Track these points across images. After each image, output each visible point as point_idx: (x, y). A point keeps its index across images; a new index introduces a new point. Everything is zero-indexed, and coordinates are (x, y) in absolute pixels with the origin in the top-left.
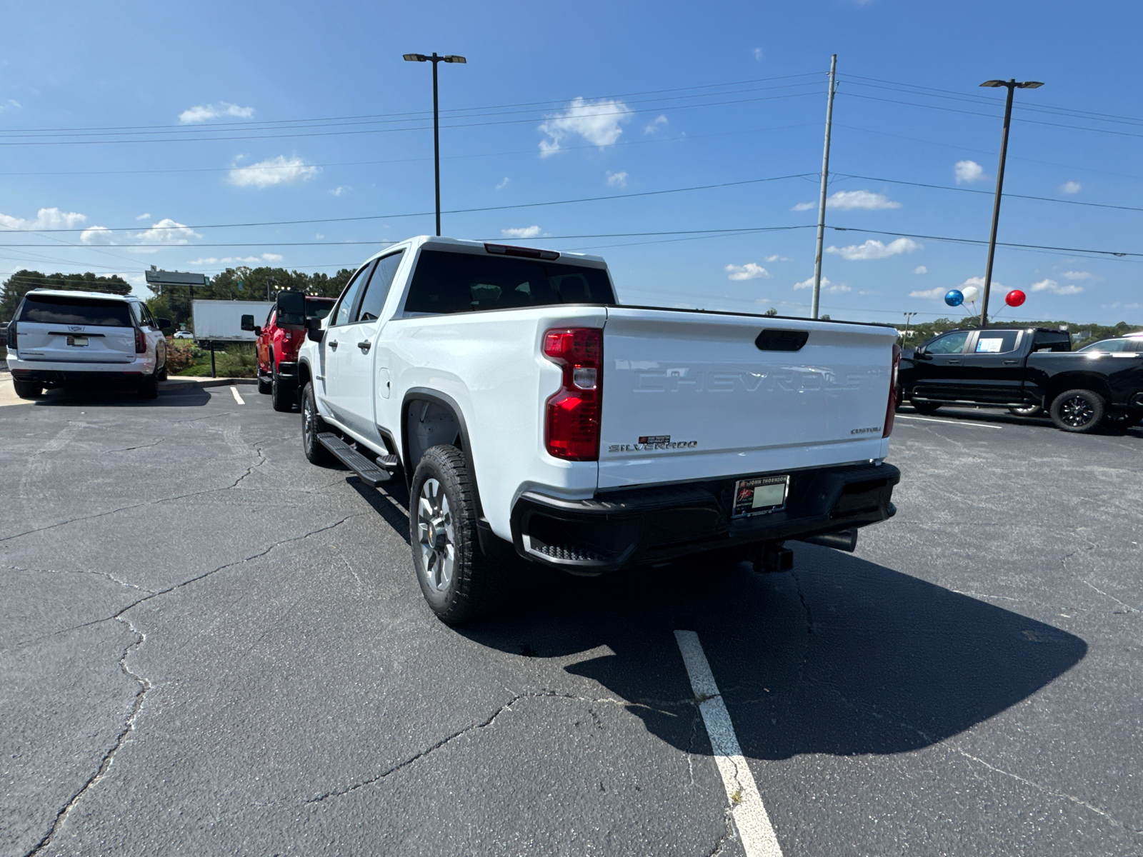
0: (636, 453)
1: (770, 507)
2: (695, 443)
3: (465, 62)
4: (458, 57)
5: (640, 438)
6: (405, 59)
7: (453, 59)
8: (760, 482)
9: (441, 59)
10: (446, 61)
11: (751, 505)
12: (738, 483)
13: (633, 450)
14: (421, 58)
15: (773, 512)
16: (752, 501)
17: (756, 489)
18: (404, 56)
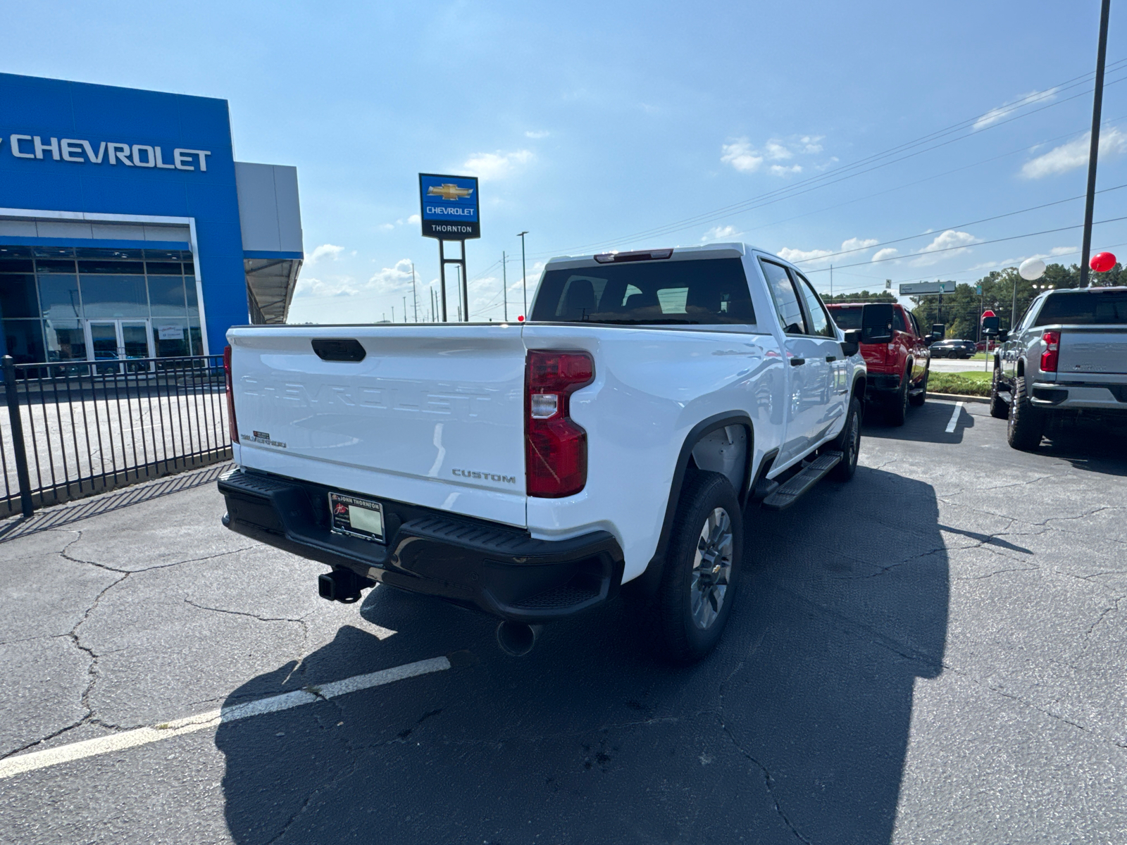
1: (369, 534)
8: (351, 500)
11: (350, 524)
12: (330, 494)
13: (253, 441)
16: (349, 519)
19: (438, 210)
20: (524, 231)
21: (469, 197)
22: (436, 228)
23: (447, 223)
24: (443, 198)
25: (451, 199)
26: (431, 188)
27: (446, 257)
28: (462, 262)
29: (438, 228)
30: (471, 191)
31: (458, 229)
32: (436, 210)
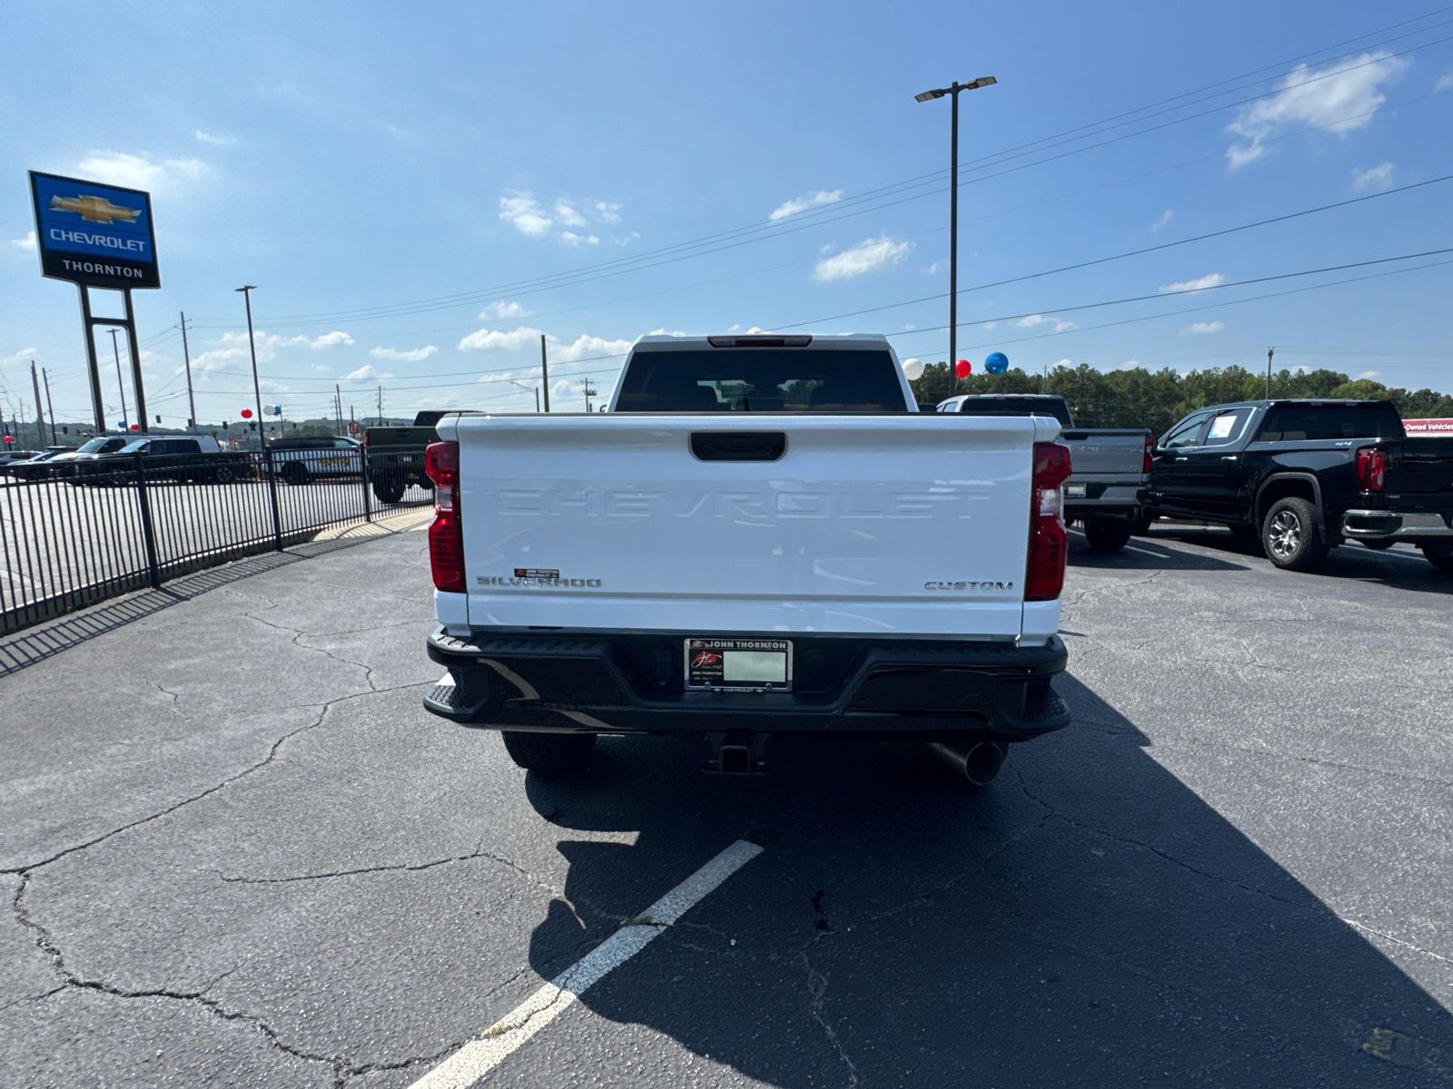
0: (512, 587)
1: (762, 684)
2: (598, 581)
3: (996, 82)
4: (985, 79)
5: (516, 571)
6: (919, 101)
7: (978, 82)
8: (731, 645)
9: (964, 87)
10: (970, 88)
11: (722, 676)
12: (687, 642)
13: (508, 585)
14: (938, 94)
15: (764, 692)
16: (722, 670)
17: (726, 654)
18: (916, 97)
19: (74, 237)
20: (248, 285)
21: (134, 222)
22: (71, 265)
23: (94, 259)
24: (83, 218)
25: (99, 222)
26: (56, 199)
27: (94, 314)
28: (129, 324)
29: (75, 266)
30: (137, 213)
31: (115, 270)
32: (70, 236)
